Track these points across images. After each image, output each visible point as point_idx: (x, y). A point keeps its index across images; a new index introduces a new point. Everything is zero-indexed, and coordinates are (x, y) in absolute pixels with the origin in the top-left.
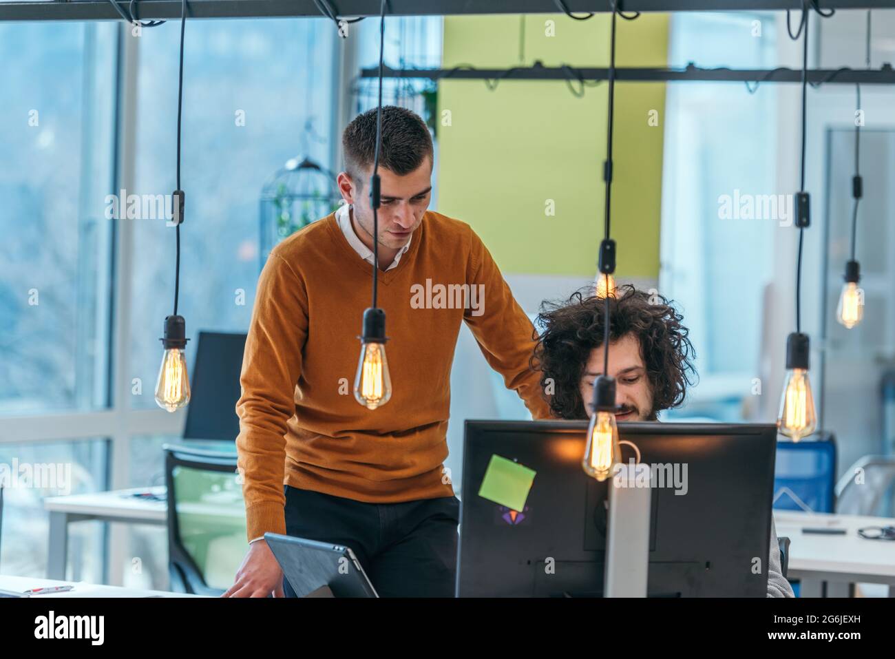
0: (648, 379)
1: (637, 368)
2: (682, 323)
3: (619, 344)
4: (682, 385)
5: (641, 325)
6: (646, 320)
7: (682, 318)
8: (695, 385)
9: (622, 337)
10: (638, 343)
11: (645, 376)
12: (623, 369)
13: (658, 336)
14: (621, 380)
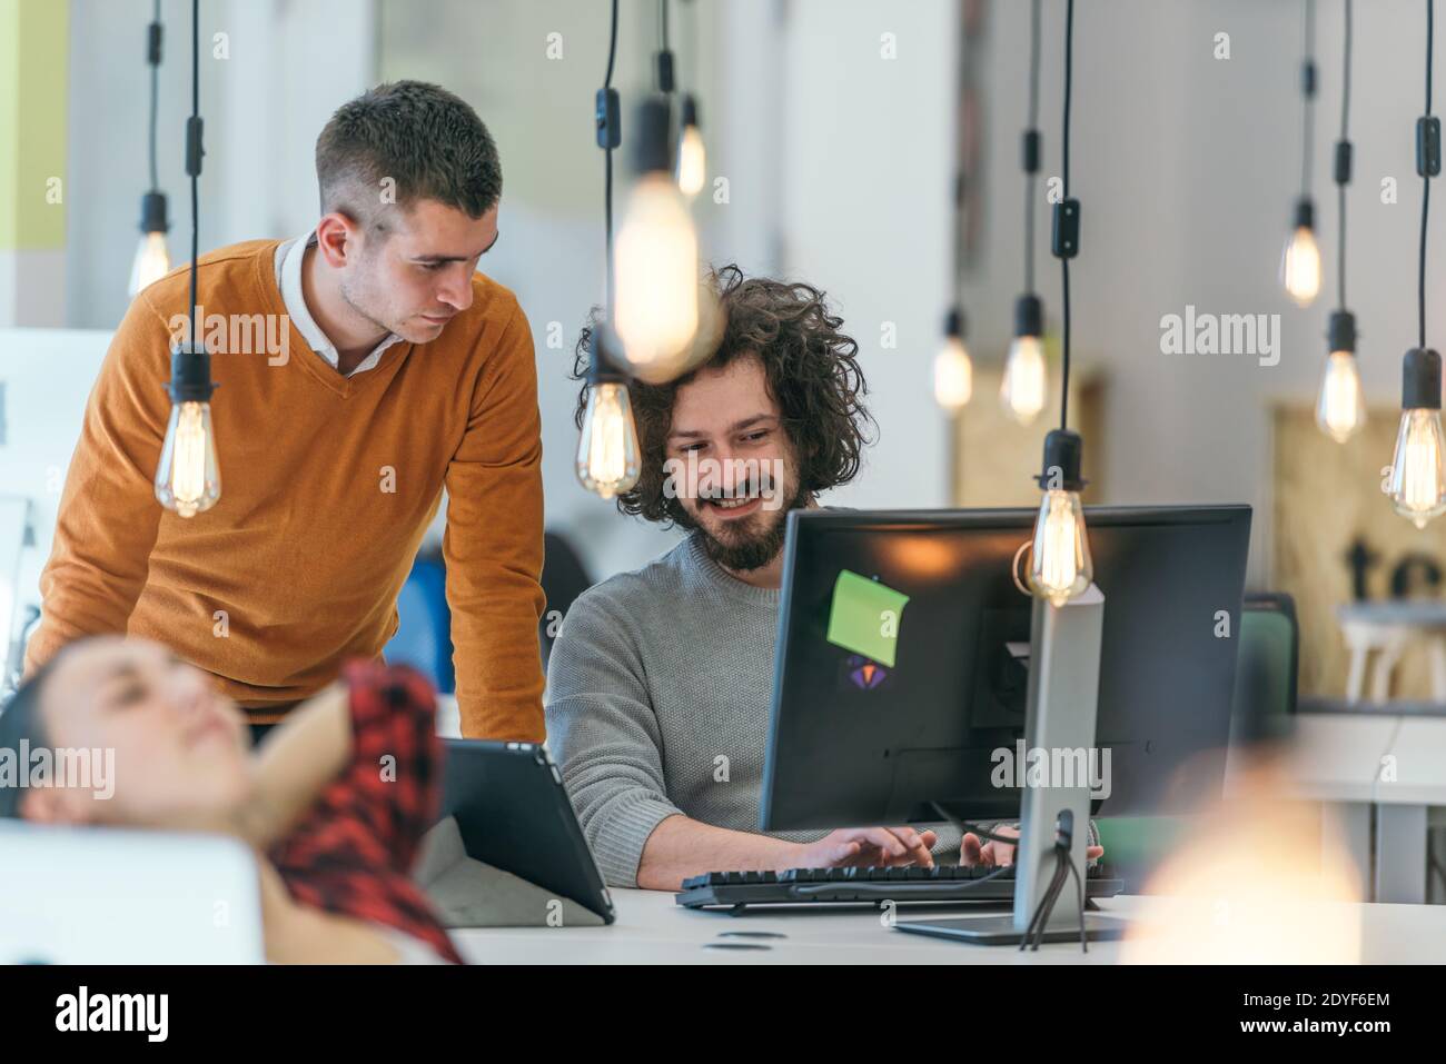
0: (785, 435)
1: (762, 417)
2: (842, 331)
3: (728, 374)
4: (852, 445)
5: (762, 337)
6: (766, 329)
7: (840, 321)
8: (875, 441)
9: (733, 362)
10: (761, 372)
11: (779, 430)
12: (736, 421)
13: (793, 356)
14: (737, 441)
